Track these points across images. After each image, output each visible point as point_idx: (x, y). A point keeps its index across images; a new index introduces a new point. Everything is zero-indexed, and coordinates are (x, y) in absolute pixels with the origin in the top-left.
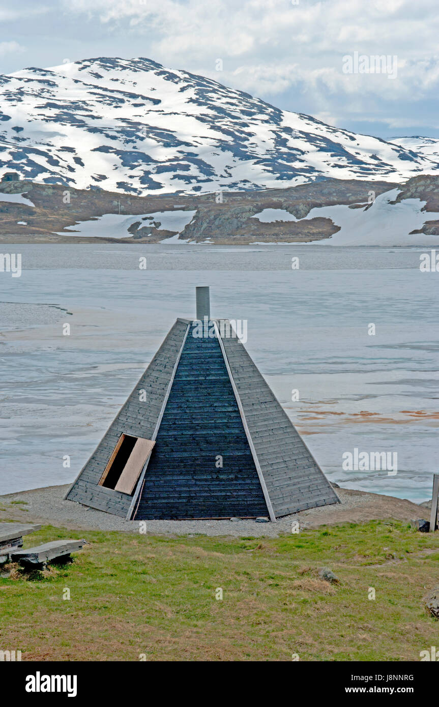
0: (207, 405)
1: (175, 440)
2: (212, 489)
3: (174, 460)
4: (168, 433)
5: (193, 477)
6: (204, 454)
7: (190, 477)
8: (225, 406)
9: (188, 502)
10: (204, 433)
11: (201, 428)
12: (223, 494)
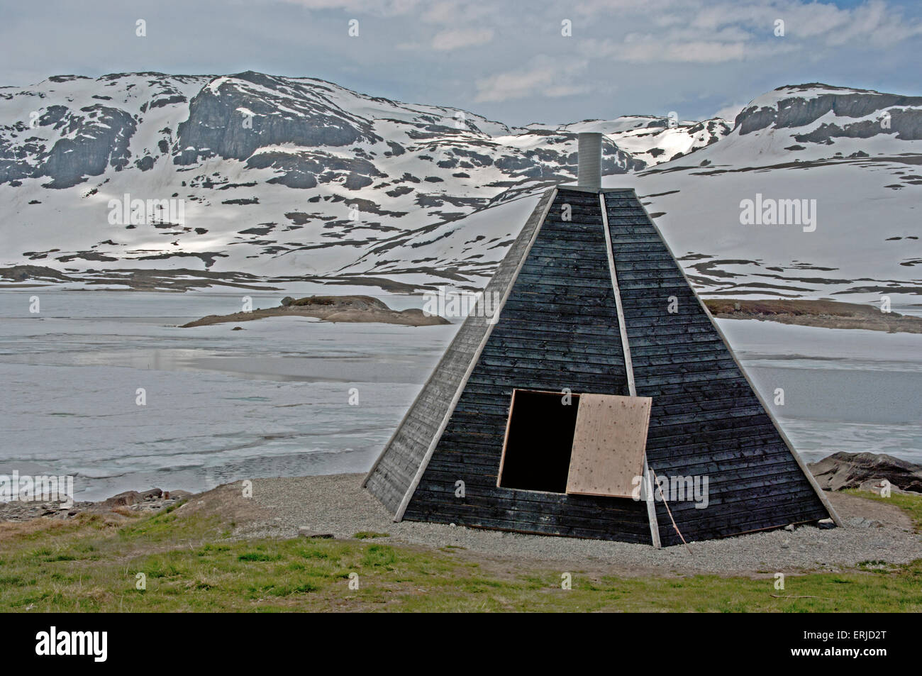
0: (680, 332)
1: (663, 394)
2: (744, 477)
3: (675, 430)
4: (648, 382)
5: (711, 458)
6: (710, 416)
7: (707, 459)
8: (702, 333)
9: (722, 504)
10: (695, 379)
11: (689, 372)
12: (761, 484)
